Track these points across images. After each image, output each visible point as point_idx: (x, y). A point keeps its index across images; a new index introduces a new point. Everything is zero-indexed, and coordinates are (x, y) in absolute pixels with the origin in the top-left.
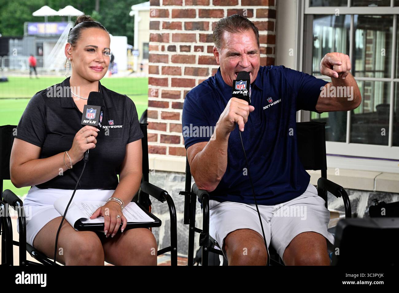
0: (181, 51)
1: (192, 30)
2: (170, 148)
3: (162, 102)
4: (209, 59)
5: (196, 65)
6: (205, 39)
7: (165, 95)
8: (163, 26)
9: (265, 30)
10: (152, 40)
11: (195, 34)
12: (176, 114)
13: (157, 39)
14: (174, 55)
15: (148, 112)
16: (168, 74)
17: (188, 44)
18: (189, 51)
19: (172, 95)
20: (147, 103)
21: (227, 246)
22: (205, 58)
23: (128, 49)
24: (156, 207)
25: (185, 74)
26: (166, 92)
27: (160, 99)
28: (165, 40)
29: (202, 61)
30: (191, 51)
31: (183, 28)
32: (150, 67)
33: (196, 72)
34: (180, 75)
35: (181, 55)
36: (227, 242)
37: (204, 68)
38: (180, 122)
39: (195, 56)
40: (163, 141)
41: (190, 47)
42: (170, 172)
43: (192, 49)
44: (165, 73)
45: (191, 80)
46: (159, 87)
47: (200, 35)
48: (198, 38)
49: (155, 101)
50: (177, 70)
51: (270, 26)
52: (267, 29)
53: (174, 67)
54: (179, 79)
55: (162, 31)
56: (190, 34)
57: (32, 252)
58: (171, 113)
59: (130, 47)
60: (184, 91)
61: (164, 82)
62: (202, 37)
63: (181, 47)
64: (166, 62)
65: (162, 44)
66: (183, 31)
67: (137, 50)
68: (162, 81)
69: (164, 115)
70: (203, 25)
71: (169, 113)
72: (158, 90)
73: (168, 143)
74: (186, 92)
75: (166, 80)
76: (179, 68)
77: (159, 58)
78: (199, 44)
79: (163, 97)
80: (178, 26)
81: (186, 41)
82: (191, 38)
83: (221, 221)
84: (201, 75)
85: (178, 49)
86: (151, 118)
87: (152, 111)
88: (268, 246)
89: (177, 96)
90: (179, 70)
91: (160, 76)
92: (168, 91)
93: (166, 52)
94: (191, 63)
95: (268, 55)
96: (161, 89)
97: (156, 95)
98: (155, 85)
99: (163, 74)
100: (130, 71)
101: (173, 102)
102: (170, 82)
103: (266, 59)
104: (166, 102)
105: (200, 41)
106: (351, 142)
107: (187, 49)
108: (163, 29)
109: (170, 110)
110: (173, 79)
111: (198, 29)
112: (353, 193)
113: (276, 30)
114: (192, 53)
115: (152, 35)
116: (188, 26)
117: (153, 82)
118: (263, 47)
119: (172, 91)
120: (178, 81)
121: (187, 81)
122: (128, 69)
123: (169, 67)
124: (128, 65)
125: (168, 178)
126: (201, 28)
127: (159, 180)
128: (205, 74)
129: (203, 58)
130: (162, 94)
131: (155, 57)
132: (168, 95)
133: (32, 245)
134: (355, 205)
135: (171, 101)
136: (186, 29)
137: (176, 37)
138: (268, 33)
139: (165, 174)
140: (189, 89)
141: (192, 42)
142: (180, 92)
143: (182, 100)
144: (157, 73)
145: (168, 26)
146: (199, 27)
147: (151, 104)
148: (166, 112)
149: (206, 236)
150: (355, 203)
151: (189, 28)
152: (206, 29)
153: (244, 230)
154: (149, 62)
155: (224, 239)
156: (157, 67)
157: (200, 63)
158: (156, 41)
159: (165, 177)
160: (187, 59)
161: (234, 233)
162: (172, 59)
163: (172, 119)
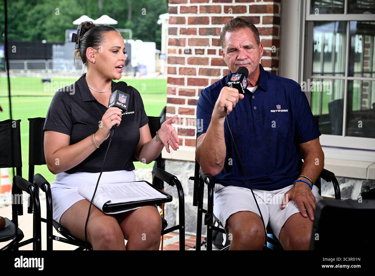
0: (196, 54)
1: (205, 35)
2: (186, 140)
3: (179, 99)
4: (220, 61)
5: (209, 67)
6: (217, 43)
7: (182, 93)
8: (180, 31)
9: (270, 34)
10: (170, 44)
11: (208, 39)
12: (191, 109)
13: (175, 43)
14: (190, 58)
15: (167, 108)
16: (185, 75)
17: (202, 48)
18: (203, 54)
19: (188, 93)
20: (166, 101)
21: (230, 226)
22: (217, 60)
23: (156, 54)
24: (174, 192)
25: (199, 74)
26: (183, 90)
27: (177, 96)
28: (182, 44)
29: (214, 62)
30: (205, 54)
31: (198, 33)
32: (169, 68)
33: (209, 72)
34: (195, 75)
35: (196, 58)
36: (230, 223)
37: (217, 69)
38: (195, 117)
39: (208, 59)
40: (180, 133)
41: (203, 50)
42: (186, 161)
43: (206, 52)
44: (182, 74)
45: (204, 80)
46: (176, 86)
47: (213, 39)
48: (211, 42)
49: (173, 98)
50: (192, 71)
51: (275, 32)
52: (272, 34)
53: (190, 68)
54: (194, 79)
55: (179, 36)
56: (203, 39)
57: (58, 228)
58: (187, 109)
59: (158, 51)
60: (199, 89)
61: (181, 82)
62: (214, 41)
63: (196, 50)
64: (183, 64)
65: (180, 48)
66: (198, 36)
67: (164, 54)
68: (179, 80)
69: (181, 111)
70: (215, 31)
71: (185, 109)
72: (175, 88)
73: (184, 135)
74: (200, 90)
75: (183, 79)
76: (194, 69)
77: (177, 60)
78: (212, 47)
79: (180, 95)
80: (193, 32)
81: (200, 44)
82: (204, 42)
83: (224, 204)
84: (214, 76)
85: (193, 52)
86: (170, 113)
87: (170, 107)
88: (266, 226)
89: (192, 94)
90: (194, 71)
91: (178, 76)
92: (184, 89)
93: (183, 55)
94: (204, 64)
95: (272, 57)
96: (178, 88)
97: (174, 93)
98: (173, 84)
99: (180, 74)
100: (158, 73)
101: (188, 99)
102: (186, 82)
103: (271, 61)
104: (183, 99)
105: (213, 45)
106: (347, 135)
107: (201, 52)
108: (180, 34)
109: (186, 106)
110: (189, 79)
111: (211, 34)
112: (348, 181)
113: (281, 35)
114: (206, 55)
115: (170, 40)
116: (202, 32)
117: (171, 81)
118: (269, 50)
119: (188, 89)
120: (193, 80)
121: (201, 80)
122: (157, 71)
123: (186, 68)
124: (156, 68)
125: (184, 166)
126: (214, 34)
127: (176, 168)
128: (217, 74)
129: (215, 60)
130: (180, 92)
131: (173, 60)
132: (184, 93)
133: (59, 223)
134: (349, 192)
135: (187, 98)
136: (200, 34)
137: (192, 42)
138: (273, 37)
139: (181, 163)
140: (203, 88)
141: (205, 45)
142: (195, 90)
143: (197, 98)
144: (175, 73)
145: (184, 32)
146: (212, 33)
147: (170, 101)
148: (183, 108)
149: (210, 217)
150: (349, 190)
151: (203, 34)
152: (218, 34)
153: (245, 212)
154: (168, 63)
155: (227, 220)
156: (175, 68)
157: (213, 64)
158: (174, 45)
159: (182, 165)
160: (201, 61)
161: (236, 214)
162: (188, 61)
163: (188, 114)
